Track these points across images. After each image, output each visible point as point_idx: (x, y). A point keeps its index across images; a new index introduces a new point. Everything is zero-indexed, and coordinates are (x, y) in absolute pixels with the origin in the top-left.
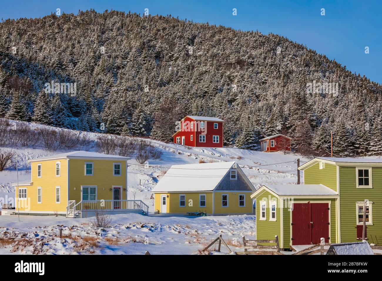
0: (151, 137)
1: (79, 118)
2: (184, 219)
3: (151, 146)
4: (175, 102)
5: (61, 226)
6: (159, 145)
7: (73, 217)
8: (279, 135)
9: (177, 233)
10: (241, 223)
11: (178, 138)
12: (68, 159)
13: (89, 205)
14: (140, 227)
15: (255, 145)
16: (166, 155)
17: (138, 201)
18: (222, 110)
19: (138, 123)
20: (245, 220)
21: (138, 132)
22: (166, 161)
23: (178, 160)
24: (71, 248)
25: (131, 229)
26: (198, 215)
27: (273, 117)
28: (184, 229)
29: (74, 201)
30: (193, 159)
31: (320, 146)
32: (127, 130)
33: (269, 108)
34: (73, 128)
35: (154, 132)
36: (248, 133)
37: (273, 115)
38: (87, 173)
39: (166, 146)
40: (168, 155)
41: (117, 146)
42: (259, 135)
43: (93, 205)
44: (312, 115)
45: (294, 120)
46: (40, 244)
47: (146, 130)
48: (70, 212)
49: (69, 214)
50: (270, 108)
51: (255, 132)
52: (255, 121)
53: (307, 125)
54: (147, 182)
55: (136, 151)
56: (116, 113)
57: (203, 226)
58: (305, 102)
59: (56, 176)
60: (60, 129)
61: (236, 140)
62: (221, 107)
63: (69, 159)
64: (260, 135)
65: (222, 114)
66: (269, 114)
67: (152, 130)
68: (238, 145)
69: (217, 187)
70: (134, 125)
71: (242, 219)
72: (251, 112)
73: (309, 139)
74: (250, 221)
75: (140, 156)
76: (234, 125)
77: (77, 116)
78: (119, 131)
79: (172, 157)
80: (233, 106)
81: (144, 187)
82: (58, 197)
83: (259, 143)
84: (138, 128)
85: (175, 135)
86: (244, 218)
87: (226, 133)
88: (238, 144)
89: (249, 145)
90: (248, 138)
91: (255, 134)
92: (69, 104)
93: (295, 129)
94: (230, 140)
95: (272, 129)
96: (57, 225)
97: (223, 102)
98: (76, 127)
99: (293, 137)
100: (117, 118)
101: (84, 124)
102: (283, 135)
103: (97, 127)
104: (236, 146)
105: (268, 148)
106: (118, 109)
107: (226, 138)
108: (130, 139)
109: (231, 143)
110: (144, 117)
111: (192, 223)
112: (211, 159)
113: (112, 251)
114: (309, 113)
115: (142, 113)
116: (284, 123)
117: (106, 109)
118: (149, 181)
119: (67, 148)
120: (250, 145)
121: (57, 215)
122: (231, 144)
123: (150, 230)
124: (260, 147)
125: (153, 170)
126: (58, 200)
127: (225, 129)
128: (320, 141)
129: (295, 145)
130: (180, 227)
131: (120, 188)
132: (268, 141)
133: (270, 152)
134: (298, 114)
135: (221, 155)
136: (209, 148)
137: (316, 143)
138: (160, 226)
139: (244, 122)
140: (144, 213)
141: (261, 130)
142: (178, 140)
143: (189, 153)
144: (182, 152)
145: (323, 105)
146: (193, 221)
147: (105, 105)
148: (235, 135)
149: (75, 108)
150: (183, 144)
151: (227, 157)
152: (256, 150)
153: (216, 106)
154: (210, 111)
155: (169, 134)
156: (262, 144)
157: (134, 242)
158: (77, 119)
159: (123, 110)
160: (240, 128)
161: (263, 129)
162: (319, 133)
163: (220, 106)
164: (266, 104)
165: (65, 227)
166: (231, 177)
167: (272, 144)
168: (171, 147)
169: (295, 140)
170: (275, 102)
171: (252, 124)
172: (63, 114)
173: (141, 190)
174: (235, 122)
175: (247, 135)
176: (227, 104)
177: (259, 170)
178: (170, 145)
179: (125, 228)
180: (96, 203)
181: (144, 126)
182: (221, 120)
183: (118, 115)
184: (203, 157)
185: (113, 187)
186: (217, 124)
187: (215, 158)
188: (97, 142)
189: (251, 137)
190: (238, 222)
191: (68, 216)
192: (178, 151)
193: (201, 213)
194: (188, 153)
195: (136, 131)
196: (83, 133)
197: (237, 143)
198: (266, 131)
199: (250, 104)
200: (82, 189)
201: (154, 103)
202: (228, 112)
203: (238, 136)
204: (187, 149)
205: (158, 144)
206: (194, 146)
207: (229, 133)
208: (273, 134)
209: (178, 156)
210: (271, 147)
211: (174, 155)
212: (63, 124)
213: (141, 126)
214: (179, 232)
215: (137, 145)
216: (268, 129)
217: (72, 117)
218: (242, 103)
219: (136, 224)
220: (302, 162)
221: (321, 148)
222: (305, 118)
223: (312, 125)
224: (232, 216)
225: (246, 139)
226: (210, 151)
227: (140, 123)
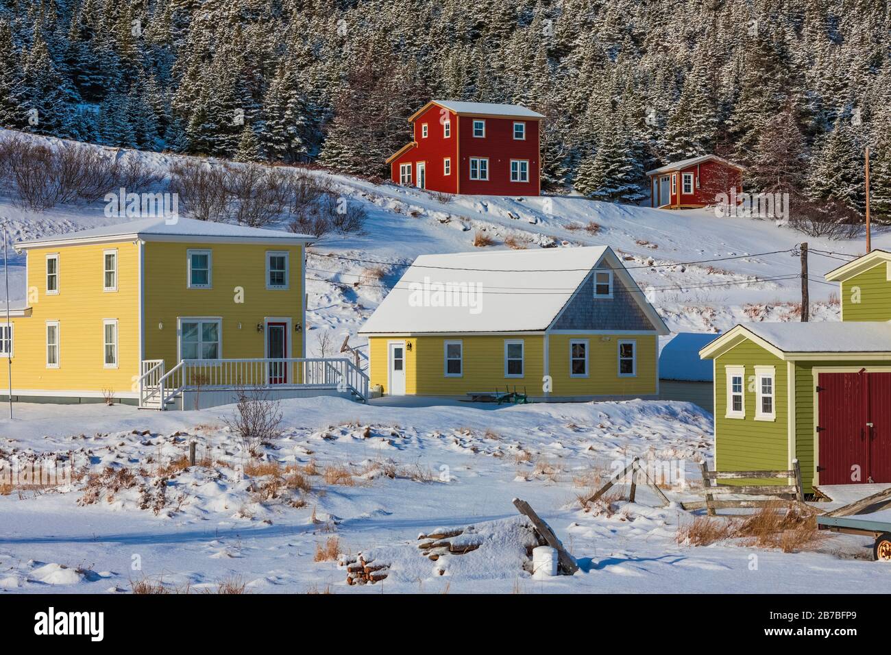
0: (322, 163)
1: (102, 104)
2: (471, 412)
3: (330, 192)
4: (387, 56)
5: (145, 433)
6: (352, 190)
7: (160, 406)
8: (707, 157)
9: (468, 451)
10: (629, 423)
11: (403, 168)
12: (140, 243)
13: (203, 372)
14: (363, 437)
15: (635, 186)
16: (375, 220)
17: (334, 363)
18: (530, 81)
19: (283, 121)
20: (640, 416)
21: (283, 148)
22: (375, 238)
23: (411, 233)
24: (241, 493)
25: (337, 440)
26: (501, 400)
27: (688, 105)
28: (482, 441)
29: (161, 361)
30: (455, 231)
31: (831, 192)
32: (253, 141)
33: (675, 78)
34: (89, 137)
35: (330, 148)
36: (614, 152)
37: (687, 99)
38: (194, 282)
39: (374, 193)
40: (384, 220)
41: (232, 194)
42: (647, 159)
43: (213, 372)
44: (804, 97)
45: (751, 111)
46: (157, 482)
47: (304, 143)
48: (149, 393)
49: (147, 398)
50: (676, 76)
51: (634, 147)
52: (633, 116)
53: (791, 126)
54: (325, 299)
55: (286, 208)
56: (215, 91)
57: (531, 433)
58: (782, 58)
59: (106, 289)
60: (61, 143)
61: (577, 173)
62: (529, 72)
63: (143, 243)
64: (649, 156)
65: (530, 94)
66: (673, 94)
67: (324, 142)
68: (584, 189)
69: (556, 320)
70: (270, 128)
71: (631, 411)
72: (620, 88)
73: (797, 170)
74: (654, 418)
75: (299, 223)
76: (569, 127)
77: (97, 101)
78: (226, 145)
79: (393, 225)
80: (564, 68)
81: (319, 317)
82: (109, 349)
83: (645, 182)
84: (283, 136)
85: (395, 159)
86: (636, 410)
87: (548, 151)
88: (583, 186)
89: (616, 188)
90: (612, 167)
91: (634, 156)
92: (70, 62)
93: (754, 141)
94: (558, 174)
95: (684, 139)
96: (131, 432)
97: (532, 57)
98: (96, 133)
99: (747, 164)
100: (220, 105)
101: (118, 124)
102: (720, 159)
103: (156, 132)
104: (577, 190)
105: (674, 198)
106: (222, 78)
107: (549, 166)
108: (268, 171)
109: (561, 181)
110: (300, 103)
111: (497, 423)
112: (510, 231)
113: (349, 501)
114: (797, 92)
115: (292, 92)
116: (721, 122)
117: (186, 80)
118: (332, 298)
119: (85, 200)
120: (620, 189)
121: (111, 401)
122: (562, 185)
123: (391, 443)
124: (648, 193)
125: (340, 266)
126: (110, 359)
127: (545, 138)
128: (831, 176)
129: (754, 187)
130: (470, 436)
131: (285, 324)
132: (674, 175)
133: (681, 208)
134: (762, 96)
135: (539, 221)
136: (502, 198)
137: (819, 184)
138: (414, 434)
139: (598, 116)
140: (357, 396)
141: (653, 142)
142: (404, 172)
143: (442, 212)
144: (421, 211)
145: (835, 67)
146: (498, 419)
147: (179, 64)
148: (573, 157)
149: (88, 75)
150: (419, 185)
151: (555, 225)
152: (637, 202)
153: (512, 67)
154: (496, 85)
155: (376, 155)
156: (655, 186)
157: (390, 476)
158: (96, 109)
159: (238, 81)
160: (588, 135)
161: (656, 138)
162: (828, 151)
163: (525, 67)
164: (664, 62)
165: (154, 436)
166: (595, 291)
167: (686, 186)
168: (389, 197)
169: (757, 174)
170: (690, 57)
171: (625, 124)
172: (60, 95)
173: (312, 326)
174: (570, 117)
175: (609, 159)
176: (544, 62)
177: (655, 264)
178: (385, 189)
179: (320, 438)
180: (218, 368)
181: (301, 130)
182: (528, 113)
183: (223, 96)
184: (485, 225)
185: (267, 320)
186: (524, 125)
187: (522, 230)
188: (172, 180)
189: (623, 164)
190: (620, 421)
191: (144, 404)
192: (412, 207)
193: (512, 395)
194: (439, 213)
195: (277, 145)
196: (128, 153)
197: (581, 181)
198: (668, 144)
199: (616, 61)
200: (179, 327)
201: (326, 60)
202: (548, 87)
203: (583, 161)
204: (435, 202)
205: (350, 185)
206: (454, 192)
207: (555, 152)
208: (689, 154)
209: (411, 223)
210: (683, 192)
211: (401, 221)
212: (59, 125)
213: (291, 129)
214: (475, 450)
215: (290, 189)
216: (673, 138)
217: (79, 102)
218: (592, 59)
219: (346, 426)
220: (816, 252)
221: (835, 199)
222: (785, 107)
223: (803, 128)
224: (600, 403)
225: (607, 171)
226: (503, 207)
227: (289, 122)
